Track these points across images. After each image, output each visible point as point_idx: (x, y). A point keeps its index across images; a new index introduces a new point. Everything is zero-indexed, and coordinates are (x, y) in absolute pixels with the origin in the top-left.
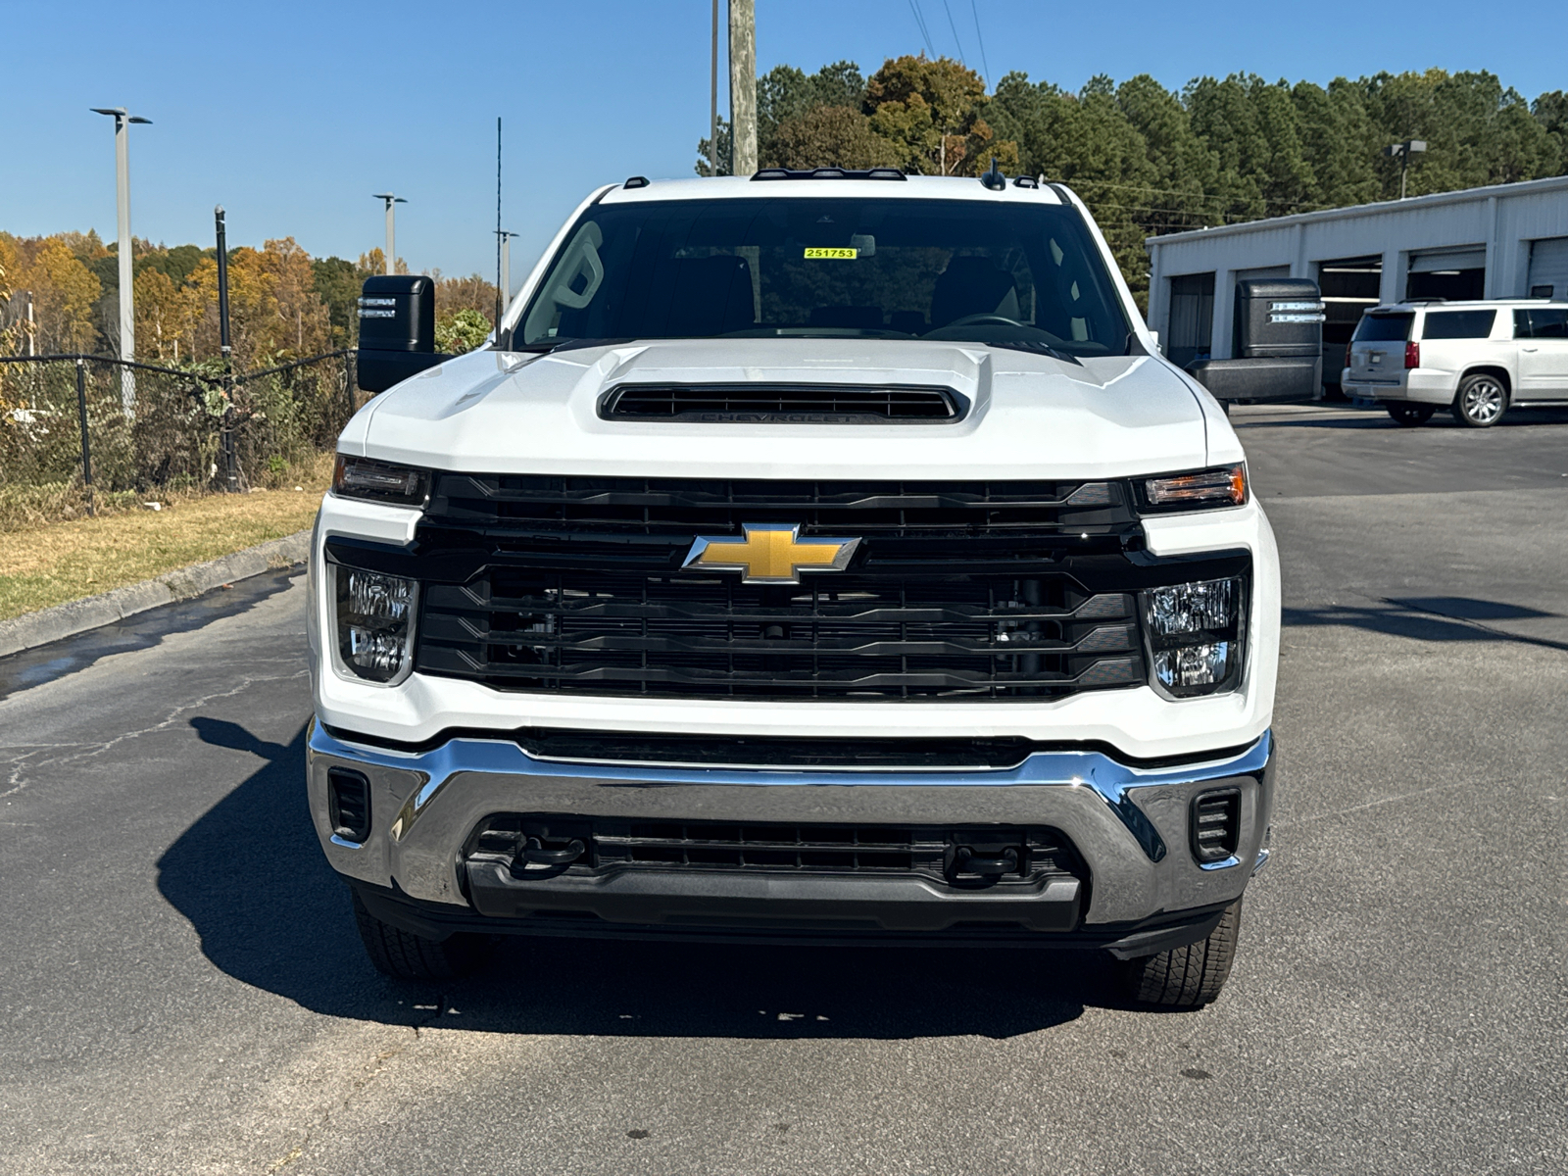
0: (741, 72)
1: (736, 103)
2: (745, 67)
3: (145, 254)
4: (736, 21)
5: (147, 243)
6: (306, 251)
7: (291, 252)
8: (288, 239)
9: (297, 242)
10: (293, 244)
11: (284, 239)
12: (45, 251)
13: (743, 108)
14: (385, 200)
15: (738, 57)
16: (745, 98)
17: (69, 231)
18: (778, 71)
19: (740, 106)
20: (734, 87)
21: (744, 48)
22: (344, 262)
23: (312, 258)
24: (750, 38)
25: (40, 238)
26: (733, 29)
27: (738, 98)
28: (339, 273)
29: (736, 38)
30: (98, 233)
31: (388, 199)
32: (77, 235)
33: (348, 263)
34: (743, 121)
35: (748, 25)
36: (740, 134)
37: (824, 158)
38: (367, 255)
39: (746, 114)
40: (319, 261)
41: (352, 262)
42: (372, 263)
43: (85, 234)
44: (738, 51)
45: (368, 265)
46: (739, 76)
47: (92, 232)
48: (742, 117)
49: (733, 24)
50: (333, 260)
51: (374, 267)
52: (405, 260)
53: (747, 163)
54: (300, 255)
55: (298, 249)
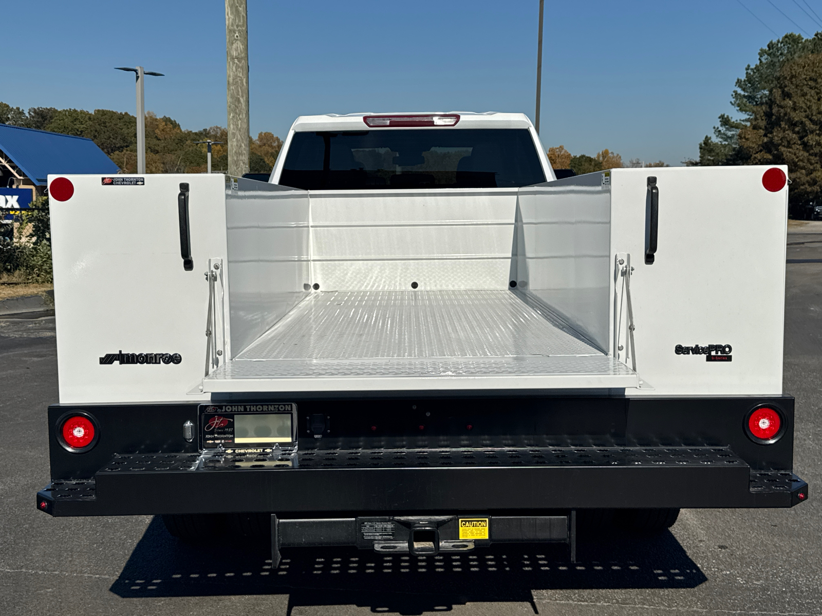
6: (569, 153)
7: (562, 153)
8: (561, 147)
9: (565, 148)
10: (563, 149)
11: (559, 147)
18: (786, 37)
22: (588, 157)
33: (590, 158)
37: (807, 85)
38: (601, 153)
40: (575, 157)
41: (592, 157)
42: (603, 157)
45: (601, 158)
50: (583, 156)
52: (620, 155)
54: (566, 154)
55: (566, 151)
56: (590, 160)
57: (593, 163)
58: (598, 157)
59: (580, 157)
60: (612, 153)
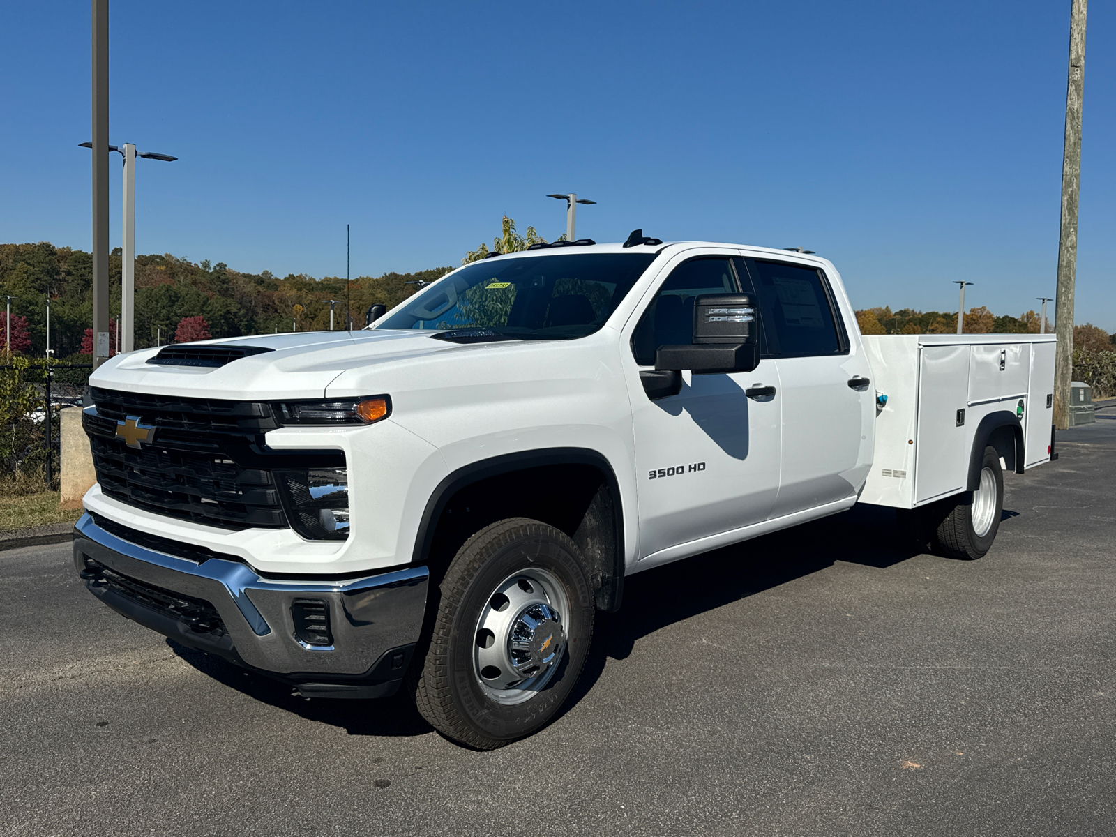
0: (1068, 200)
1: (1063, 218)
2: (1071, 197)
3: (911, 317)
4: (1066, 172)
5: (913, 311)
6: (992, 313)
8: (983, 308)
9: (987, 309)
10: (985, 310)
11: (980, 307)
12: (863, 317)
13: (1068, 220)
14: (960, 284)
15: (1066, 192)
16: (1069, 214)
17: (877, 306)
19: (1066, 219)
20: (1063, 209)
21: (1070, 187)
22: (1011, 318)
23: (995, 316)
24: (1075, 180)
25: (862, 310)
26: (1064, 177)
27: (1065, 215)
28: (1008, 324)
29: (1066, 181)
30: (890, 307)
31: (962, 283)
32: (880, 309)
33: (1014, 319)
34: (1067, 227)
35: (1074, 174)
36: (1065, 235)
38: (1025, 314)
39: (1069, 223)
40: (998, 318)
41: (1016, 318)
43: (884, 308)
44: (1066, 189)
45: (1025, 319)
46: (1066, 202)
47: (887, 307)
48: (1067, 225)
49: (1065, 174)
50: (1006, 317)
51: (1028, 321)
53: (1068, 251)
54: (988, 315)
55: (988, 312)
56: (1014, 320)
57: (1017, 324)
58: (1023, 318)
59: (1003, 318)
60: (1038, 314)
